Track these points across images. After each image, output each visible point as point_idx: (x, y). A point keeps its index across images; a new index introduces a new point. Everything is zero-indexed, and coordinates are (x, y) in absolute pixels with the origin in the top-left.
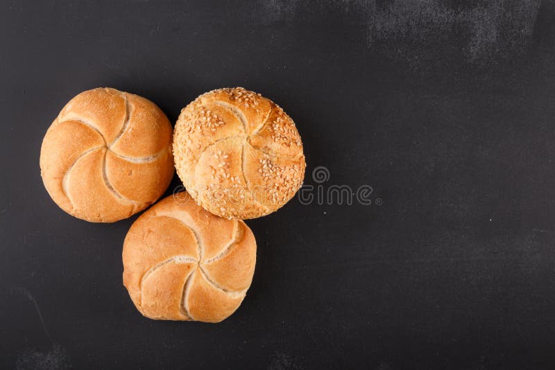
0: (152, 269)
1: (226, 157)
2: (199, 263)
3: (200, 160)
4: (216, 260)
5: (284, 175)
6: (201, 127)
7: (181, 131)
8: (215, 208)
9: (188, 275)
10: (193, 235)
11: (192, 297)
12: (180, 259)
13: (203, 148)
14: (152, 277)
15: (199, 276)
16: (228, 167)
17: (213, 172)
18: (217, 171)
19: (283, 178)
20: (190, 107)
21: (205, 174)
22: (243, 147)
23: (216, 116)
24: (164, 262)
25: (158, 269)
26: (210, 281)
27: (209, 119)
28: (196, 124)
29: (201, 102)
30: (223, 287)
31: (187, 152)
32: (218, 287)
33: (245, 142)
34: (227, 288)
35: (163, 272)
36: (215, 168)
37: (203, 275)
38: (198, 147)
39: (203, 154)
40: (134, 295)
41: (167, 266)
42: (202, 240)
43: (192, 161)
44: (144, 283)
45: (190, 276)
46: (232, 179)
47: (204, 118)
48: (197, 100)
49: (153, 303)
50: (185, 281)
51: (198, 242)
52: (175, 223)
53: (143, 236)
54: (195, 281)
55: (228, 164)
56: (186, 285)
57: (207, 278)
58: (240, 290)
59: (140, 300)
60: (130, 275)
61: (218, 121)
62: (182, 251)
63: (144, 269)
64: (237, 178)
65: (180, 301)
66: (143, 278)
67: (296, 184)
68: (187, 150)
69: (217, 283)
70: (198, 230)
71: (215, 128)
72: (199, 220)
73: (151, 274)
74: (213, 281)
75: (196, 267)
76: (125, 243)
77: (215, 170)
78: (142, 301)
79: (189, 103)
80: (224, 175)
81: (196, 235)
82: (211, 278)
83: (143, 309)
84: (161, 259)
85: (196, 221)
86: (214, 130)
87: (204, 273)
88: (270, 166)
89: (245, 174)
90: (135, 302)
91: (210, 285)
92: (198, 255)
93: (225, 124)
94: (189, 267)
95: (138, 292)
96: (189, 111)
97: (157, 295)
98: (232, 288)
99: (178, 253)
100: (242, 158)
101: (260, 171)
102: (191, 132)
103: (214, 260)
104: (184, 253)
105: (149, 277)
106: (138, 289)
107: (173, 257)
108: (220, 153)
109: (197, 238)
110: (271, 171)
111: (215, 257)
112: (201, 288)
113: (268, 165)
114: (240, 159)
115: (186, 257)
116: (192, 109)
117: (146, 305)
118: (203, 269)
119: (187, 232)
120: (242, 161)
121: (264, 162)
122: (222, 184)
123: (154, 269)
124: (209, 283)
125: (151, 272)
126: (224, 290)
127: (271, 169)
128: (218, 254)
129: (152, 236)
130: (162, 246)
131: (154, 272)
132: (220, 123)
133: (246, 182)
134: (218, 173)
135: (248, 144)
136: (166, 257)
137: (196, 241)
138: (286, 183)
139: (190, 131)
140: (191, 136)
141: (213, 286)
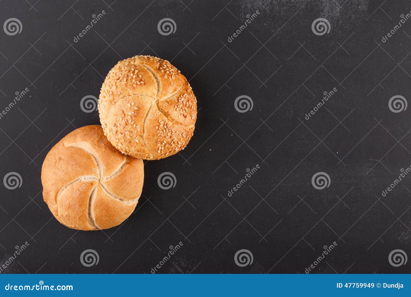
0: (64, 188)
1: (136, 108)
2: (99, 180)
3: (117, 103)
4: (113, 177)
5: (173, 137)
6: (127, 80)
7: (113, 76)
8: (115, 141)
9: (92, 190)
10: (93, 159)
11: (96, 206)
12: (85, 178)
13: (121, 96)
14: (64, 193)
15: (100, 191)
16: (135, 116)
17: (123, 116)
18: (126, 116)
19: (171, 139)
20: (126, 62)
21: (116, 115)
22: (151, 106)
23: (140, 76)
24: (73, 181)
25: (68, 187)
26: (109, 193)
27: (134, 77)
28: (124, 76)
29: (135, 61)
30: (119, 197)
31: (110, 94)
32: (116, 198)
33: (154, 103)
34: (122, 198)
35: (72, 189)
36: (125, 112)
37: (103, 190)
38: (119, 93)
39: (121, 100)
40: (52, 208)
41: (75, 184)
42: (101, 163)
43: (111, 102)
44: (59, 198)
45: (94, 191)
46: (135, 126)
47: (132, 75)
48: (133, 58)
49: (67, 213)
50: (90, 195)
51: (98, 165)
52: (80, 151)
53: (56, 163)
54: (97, 195)
55: (136, 114)
56: (91, 198)
57: (107, 191)
58: (133, 198)
59: (57, 211)
60: (48, 193)
61: (141, 80)
62: (86, 172)
63: (58, 188)
64: (138, 127)
65: (87, 210)
66: (58, 195)
67: (179, 146)
68: (111, 93)
69: (115, 195)
70: (97, 155)
71: (137, 84)
72: (97, 148)
73: (64, 191)
74: (112, 193)
75: (98, 183)
76: (42, 169)
77: (125, 115)
78: (59, 212)
79: (126, 58)
80: (130, 121)
81: (95, 160)
82: (110, 192)
83: (60, 219)
84: (70, 179)
85: (95, 148)
86: (135, 86)
87: (104, 188)
88: (165, 127)
89: (145, 126)
90: (54, 213)
91: (109, 197)
92: (99, 175)
93: (145, 84)
94: (92, 184)
95: (55, 206)
96: (124, 64)
97: (70, 207)
98: (126, 198)
99: (83, 174)
100: (147, 114)
101: (157, 128)
102: (118, 81)
103: (111, 177)
104: (88, 174)
105: (62, 193)
106: (55, 203)
107: (79, 177)
108: (133, 104)
109: (97, 162)
110: (164, 131)
111: (112, 175)
112: (102, 199)
113: (164, 126)
114: (146, 114)
115: (89, 176)
116: (127, 64)
117: (62, 215)
118: (103, 185)
119: (88, 157)
120: (147, 116)
121: (162, 122)
122: (126, 127)
123: (66, 188)
124: (108, 195)
125: (63, 190)
126: (120, 200)
127: (165, 129)
128: (114, 173)
129: (62, 162)
130: (70, 169)
131: (65, 190)
132: (142, 82)
133: (144, 132)
134: (126, 118)
135: (156, 105)
136: (74, 177)
137: (96, 164)
138: (172, 143)
139: (118, 79)
140: (118, 84)
141: (112, 197)
